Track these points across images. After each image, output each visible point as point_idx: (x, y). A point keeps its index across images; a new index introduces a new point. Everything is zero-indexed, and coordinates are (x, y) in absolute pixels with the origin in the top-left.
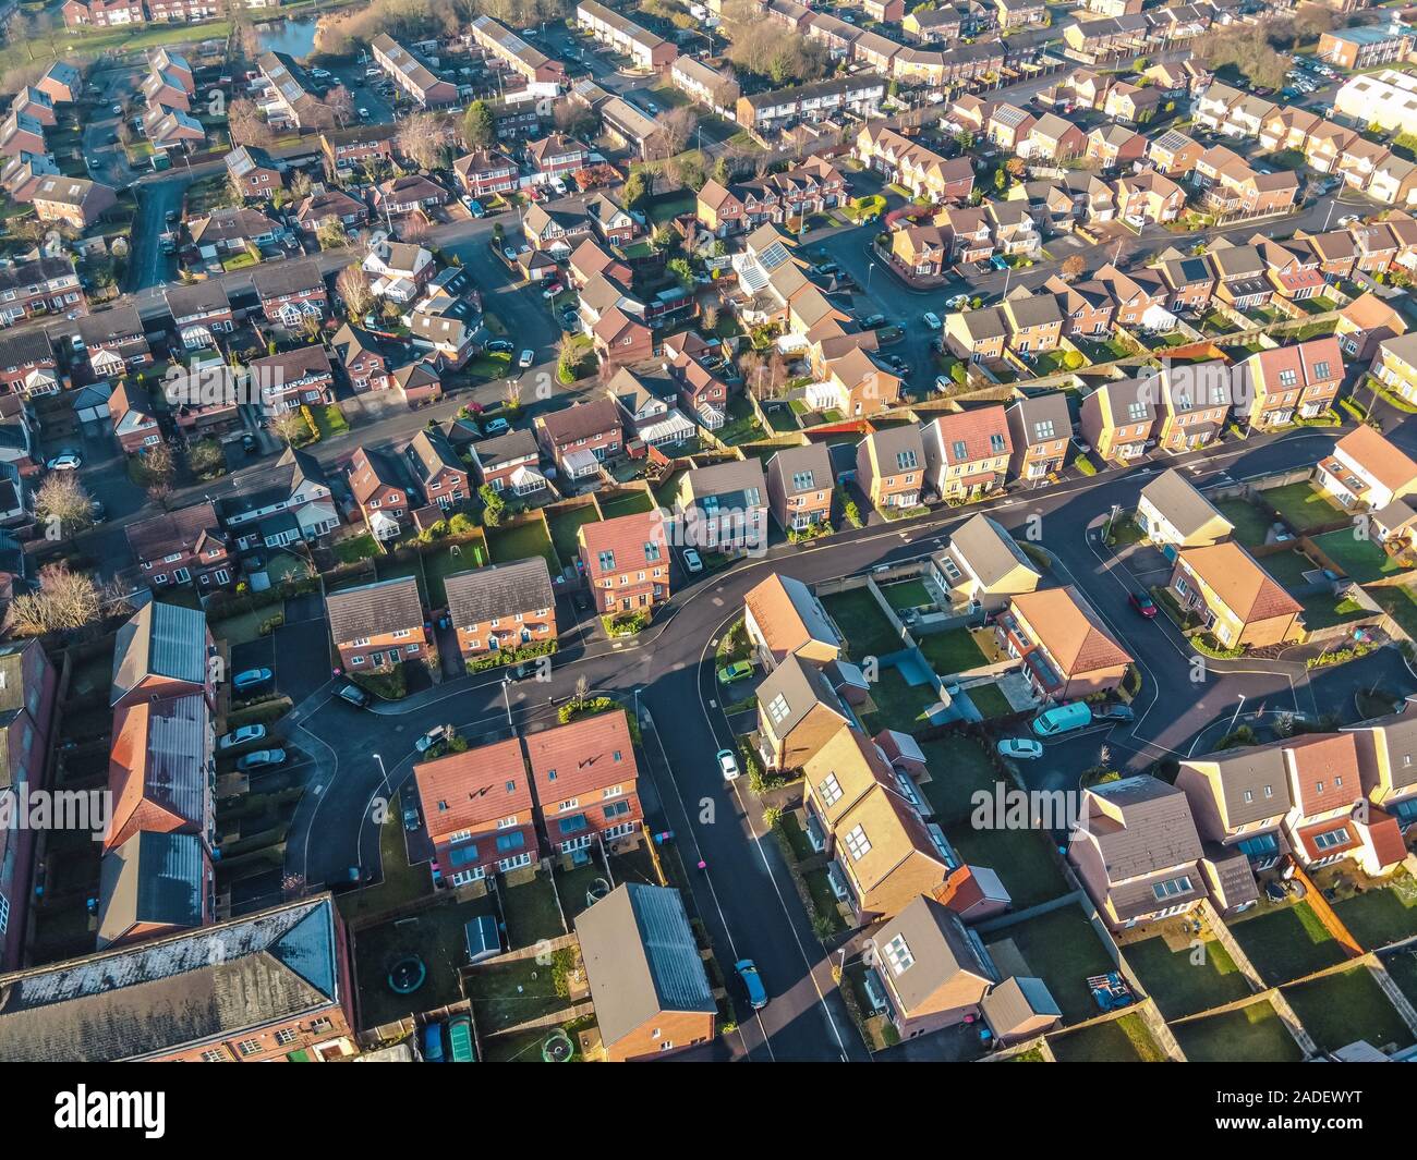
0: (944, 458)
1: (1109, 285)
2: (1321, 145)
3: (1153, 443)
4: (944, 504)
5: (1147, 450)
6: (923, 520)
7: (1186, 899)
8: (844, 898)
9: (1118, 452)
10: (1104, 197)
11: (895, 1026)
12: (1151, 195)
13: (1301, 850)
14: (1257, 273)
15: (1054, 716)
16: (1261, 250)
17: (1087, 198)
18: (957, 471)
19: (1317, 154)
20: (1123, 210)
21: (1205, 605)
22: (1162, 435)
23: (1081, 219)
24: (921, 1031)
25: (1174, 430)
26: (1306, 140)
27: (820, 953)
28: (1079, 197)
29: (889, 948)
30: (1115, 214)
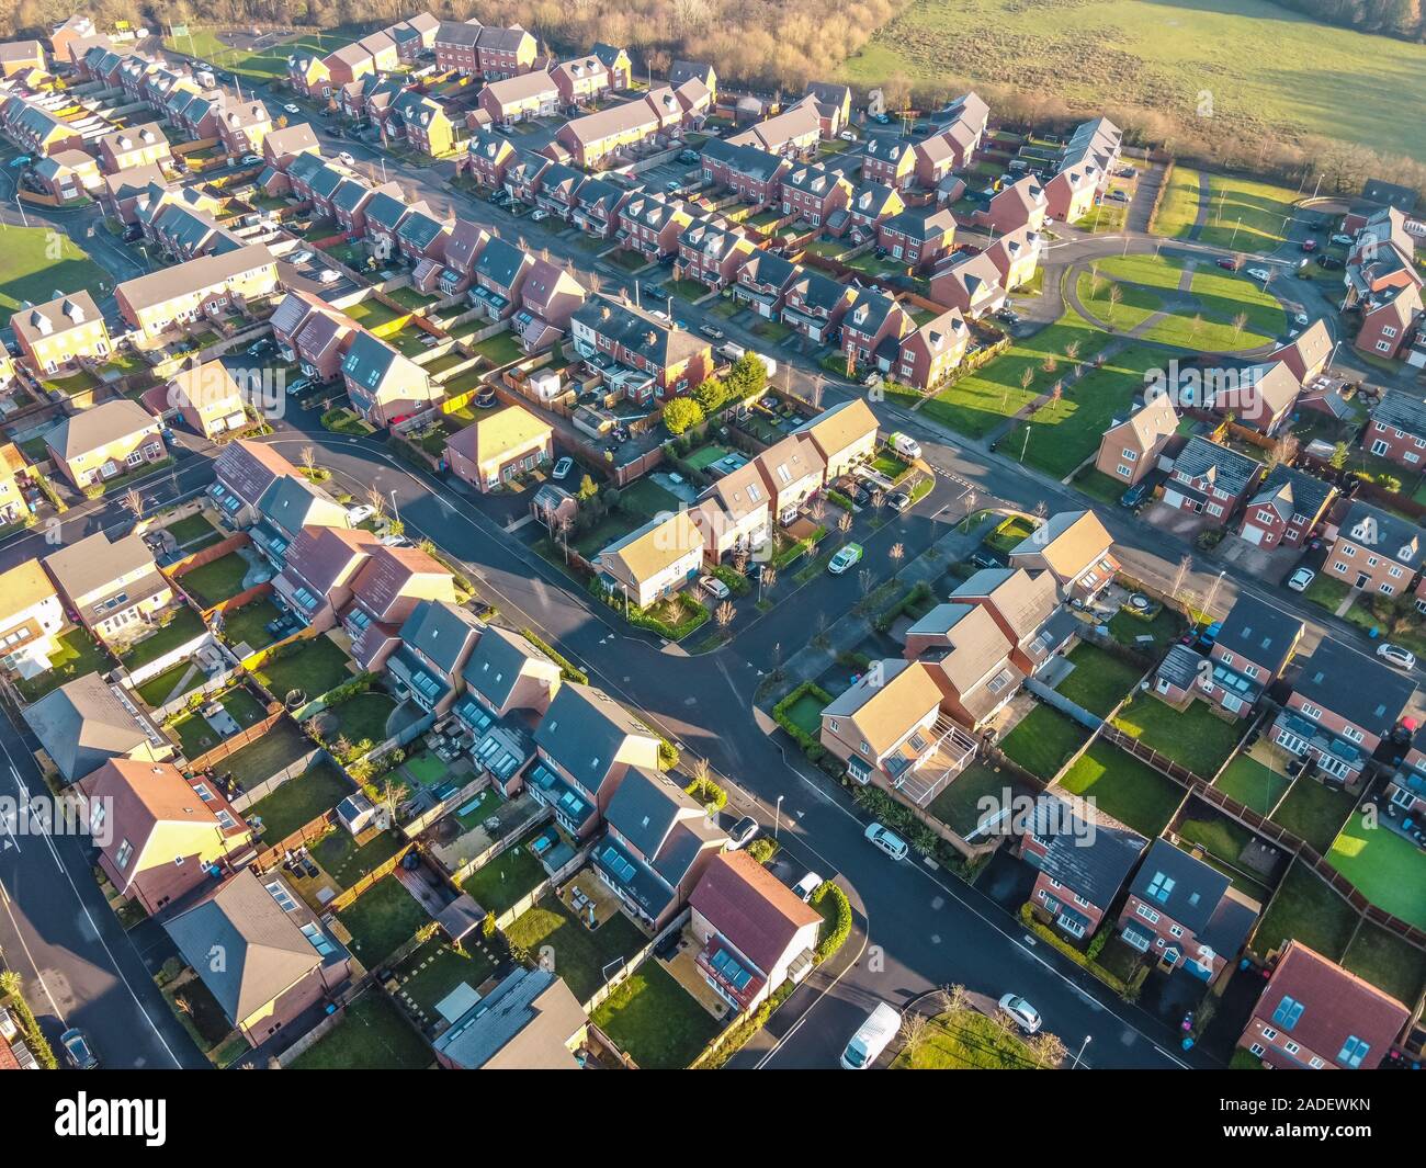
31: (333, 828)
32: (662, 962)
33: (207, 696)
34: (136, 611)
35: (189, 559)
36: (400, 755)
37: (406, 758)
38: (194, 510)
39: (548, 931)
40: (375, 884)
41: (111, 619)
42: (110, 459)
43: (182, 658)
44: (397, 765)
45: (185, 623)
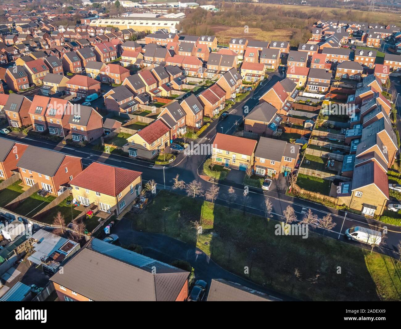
0: (31, 72)
1: (55, 49)
2: (90, 31)
3: (83, 69)
4: (37, 86)
5: (83, 70)
6: (33, 89)
7: (135, 104)
8: (57, 134)
9: (76, 71)
10: (44, 43)
11: (86, 141)
12: (56, 40)
13: (152, 95)
14: (89, 44)
15: (89, 97)
16: (87, 40)
17: (40, 43)
18: (37, 76)
19: (90, 33)
20: (51, 45)
21: (111, 78)
22: (85, 66)
23: (41, 48)
24: (92, 138)
25: (86, 63)
26: (87, 31)
27: (57, 143)
28: (38, 43)
29: (73, 120)
30: (49, 46)
31: (302, 125)
32: (333, 184)
33: (311, 102)
34: (317, 88)
35: (339, 89)
36: (333, 126)
37: (334, 128)
38: (352, 87)
39: (316, 161)
40: (296, 134)
41: (312, 86)
42: (347, 74)
43: (316, 97)
44: (329, 128)
45: (323, 93)
